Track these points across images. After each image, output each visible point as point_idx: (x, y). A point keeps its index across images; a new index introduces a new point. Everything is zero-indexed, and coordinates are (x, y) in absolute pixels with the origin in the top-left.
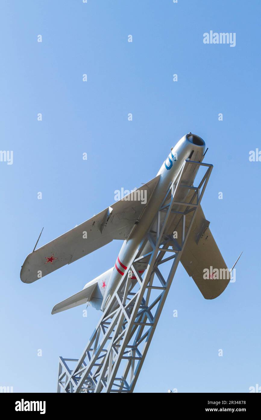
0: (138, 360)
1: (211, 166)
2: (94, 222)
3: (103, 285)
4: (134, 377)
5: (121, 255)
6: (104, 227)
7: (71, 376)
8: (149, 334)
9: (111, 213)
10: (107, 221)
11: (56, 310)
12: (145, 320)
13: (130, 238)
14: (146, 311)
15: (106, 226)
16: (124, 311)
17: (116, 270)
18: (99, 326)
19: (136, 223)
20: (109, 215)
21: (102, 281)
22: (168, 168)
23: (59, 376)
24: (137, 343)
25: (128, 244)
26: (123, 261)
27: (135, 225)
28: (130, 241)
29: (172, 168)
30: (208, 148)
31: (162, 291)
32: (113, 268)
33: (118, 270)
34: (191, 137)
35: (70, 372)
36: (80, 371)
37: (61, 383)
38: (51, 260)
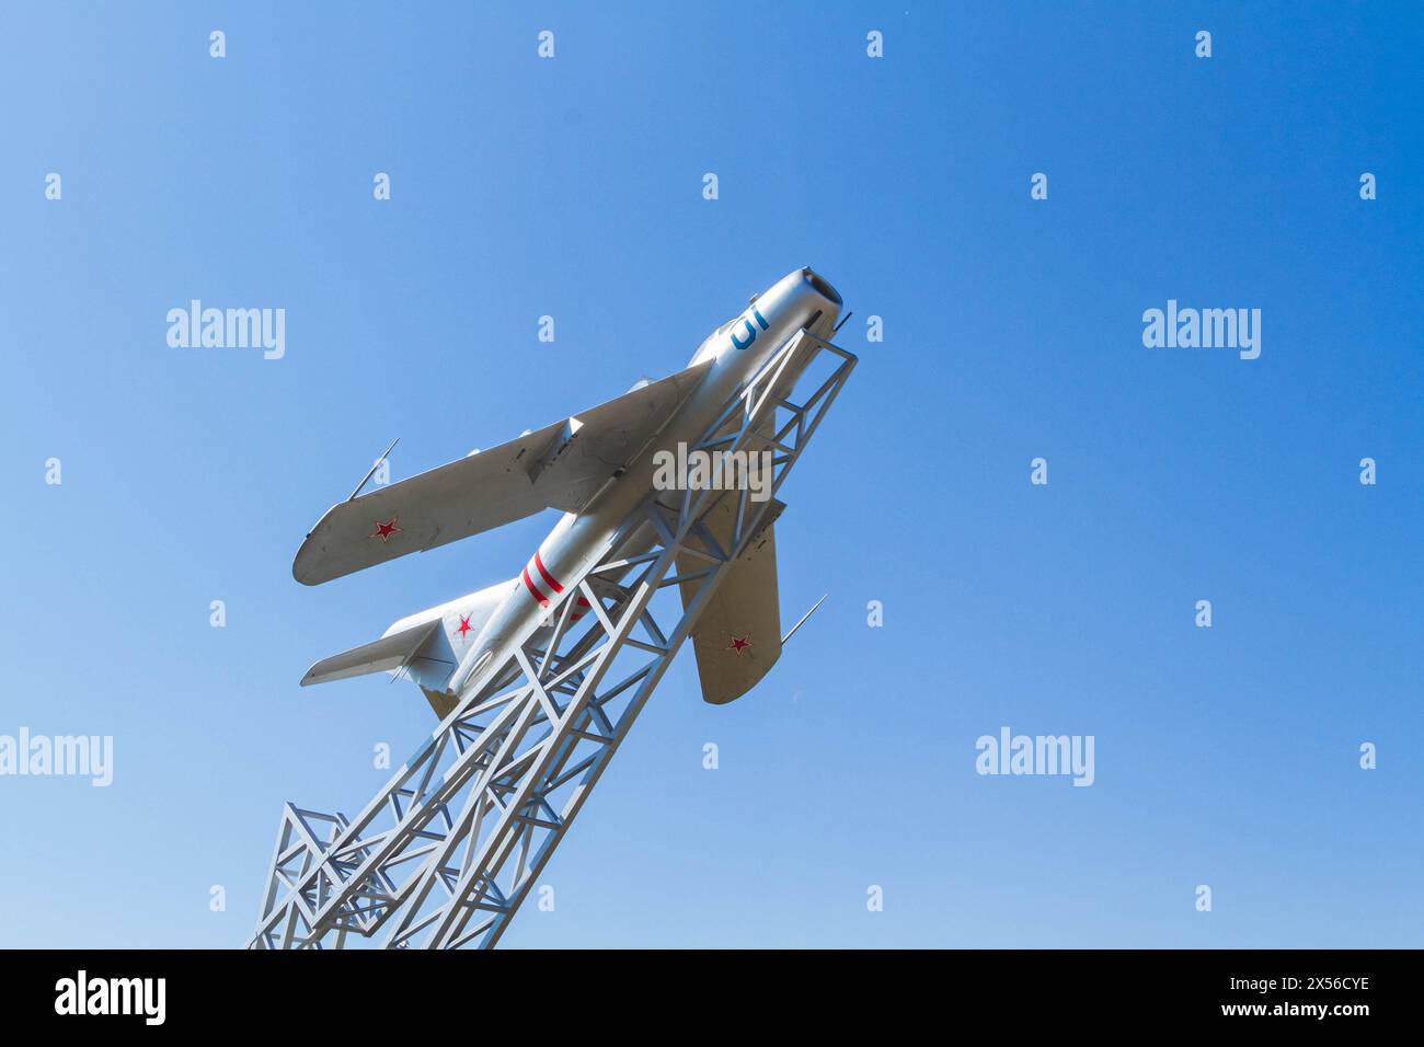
0: (549, 830)
1: (851, 359)
2: (523, 451)
3: (460, 625)
4: (527, 873)
5: (549, 548)
6: (547, 467)
7: (326, 855)
8: (596, 763)
9: (576, 435)
10: (559, 453)
11: (315, 675)
12: (586, 723)
13: (588, 512)
14: (592, 706)
15: (551, 465)
16: (540, 694)
17: (525, 589)
18: (447, 730)
19: (618, 474)
20: (568, 437)
21: (458, 618)
22: (739, 345)
23: (280, 853)
24: (550, 785)
25: (578, 527)
26: (555, 568)
27: (613, 478)
28: (585, 520)
29: (749, 346)
30: (851, 314)
31: (654, 656)
32: (513, 583)
33: (532, 588)
34: (810, 278)
35: (322, 846)
36: (355, 844)
37: (280, 871)
38: (386, 530)
